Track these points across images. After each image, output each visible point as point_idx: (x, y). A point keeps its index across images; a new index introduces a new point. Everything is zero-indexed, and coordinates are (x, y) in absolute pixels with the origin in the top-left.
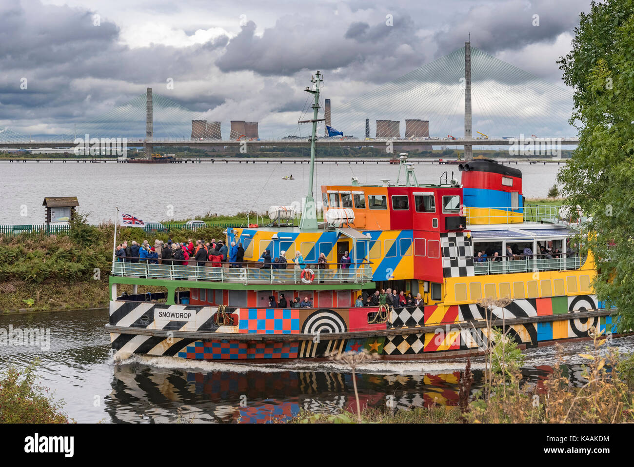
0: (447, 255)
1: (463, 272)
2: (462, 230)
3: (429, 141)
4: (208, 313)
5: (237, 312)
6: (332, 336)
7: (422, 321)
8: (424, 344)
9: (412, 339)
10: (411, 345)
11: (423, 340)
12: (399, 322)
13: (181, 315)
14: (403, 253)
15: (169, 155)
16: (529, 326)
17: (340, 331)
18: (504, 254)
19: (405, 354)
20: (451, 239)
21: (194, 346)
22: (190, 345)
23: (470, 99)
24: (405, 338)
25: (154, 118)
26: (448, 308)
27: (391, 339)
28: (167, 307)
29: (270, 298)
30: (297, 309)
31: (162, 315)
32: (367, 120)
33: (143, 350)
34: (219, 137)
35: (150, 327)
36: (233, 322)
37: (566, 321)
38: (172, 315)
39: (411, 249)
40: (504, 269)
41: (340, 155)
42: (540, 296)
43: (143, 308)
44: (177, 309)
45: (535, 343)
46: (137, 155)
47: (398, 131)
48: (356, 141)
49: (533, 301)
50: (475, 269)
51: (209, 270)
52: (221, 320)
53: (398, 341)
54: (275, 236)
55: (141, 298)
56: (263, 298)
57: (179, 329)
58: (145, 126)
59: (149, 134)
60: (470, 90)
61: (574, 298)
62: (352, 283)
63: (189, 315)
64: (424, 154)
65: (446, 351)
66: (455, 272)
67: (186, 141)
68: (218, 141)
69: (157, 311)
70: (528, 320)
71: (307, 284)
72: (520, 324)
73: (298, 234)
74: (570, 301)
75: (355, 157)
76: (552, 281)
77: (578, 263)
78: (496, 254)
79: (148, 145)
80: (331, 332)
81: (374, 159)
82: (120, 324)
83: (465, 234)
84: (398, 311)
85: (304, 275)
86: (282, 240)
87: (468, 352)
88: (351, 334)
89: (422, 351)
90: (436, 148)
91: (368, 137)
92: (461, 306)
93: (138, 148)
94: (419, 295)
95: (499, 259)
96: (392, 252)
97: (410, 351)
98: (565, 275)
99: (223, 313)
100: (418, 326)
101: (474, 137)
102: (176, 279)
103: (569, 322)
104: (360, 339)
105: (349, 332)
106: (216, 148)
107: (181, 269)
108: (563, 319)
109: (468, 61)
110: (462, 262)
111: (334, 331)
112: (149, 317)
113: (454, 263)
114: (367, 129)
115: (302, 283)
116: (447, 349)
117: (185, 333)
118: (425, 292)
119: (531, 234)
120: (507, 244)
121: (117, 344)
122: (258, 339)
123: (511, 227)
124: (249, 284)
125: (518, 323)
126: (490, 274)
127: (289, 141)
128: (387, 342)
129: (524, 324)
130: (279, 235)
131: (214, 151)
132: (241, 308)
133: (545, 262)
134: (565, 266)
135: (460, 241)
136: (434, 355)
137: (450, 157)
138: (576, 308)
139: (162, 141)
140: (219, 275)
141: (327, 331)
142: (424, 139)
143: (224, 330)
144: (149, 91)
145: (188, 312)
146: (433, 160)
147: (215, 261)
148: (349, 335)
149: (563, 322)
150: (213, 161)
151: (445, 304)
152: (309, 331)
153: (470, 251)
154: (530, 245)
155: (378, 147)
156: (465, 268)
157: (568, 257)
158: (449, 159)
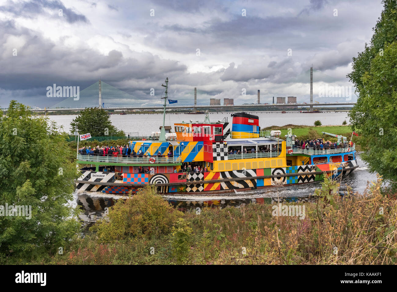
0: (215, 151)
1: (222, 158)
2: (222, 141)
3: (297, 104)
4: (111, 175)
5: (123, 175)
6: (162, 184)
7: (203, 179)
8: (203, 187)
9: (198, 186)
10: (198, 188)
11: (203, 186)
12: (192, 179)
13: (101, 176)
14: (199, 151)
15: (202, 111)
16: (253, 180)
17: (166, 182)
18: (242, 151)
19: (195, 192)
20: (217, 145)
21: (107, 188)
22: (105, 188)
23: (312, 89)
24: (195, 185)
25: (197, 98)
26: (215, 173)
27: (188, 186)
28: (96, 173)
29: (139, 169)
30: (148, 173)
31: (94, 176)
32: (273, 97)
33: (89, 189)
34: (220, 105)
35: (89, 180)
36: (121, 179)
37: (270, 179)
38: (98, 176)
39: (203, 149)
40: (242, 157)
41: (263, 110)
42: (258, 168)
43: (87, 173)
44: (99, 173)
45: (255, 187)
46: (191, 111)
47: (285, 101)
48: (269, 105)
49: (255, 170)
50: (228, 157)
51: (113, 158)
52: (116, 178)
53: (192, 186)
54: (142, 144)
55: (86, 169)
56: (135, 169)
57: (100, 181)
58: (194, 101)
59: (195, 104)
60: (312, 85)
61: (274, 169)
62: (172, 163)
63: (104, 176)
64: (295, 109)
65: (214, 191)
66: (219, 158)
67: (208, 106)
68: (220, 106)
69: (92, 174)
70: (252, 178)
71: (152, 164)
72: (249, 180)
73: (152, 143)
74: (272, 170)
75: (269, 111)
76: (264, 162)
77: (277, 155)
78: (239, 151)
79: (195, 108)
80: (162, 183)
81: (276, 112)
82: (79, 179)
83: (224, 143)
84: (192, 175)
85: (151, 160)
86: (145, 146)
87: (224, 191)
88: (170, 184)
89: (203, 191)
90: (299, 107)
91: (273, 103)
92: (221, 172)
93: (191, 109)
94: (206, 167)
95: (240, 153)
96: (194, 150)
97: (198, 191)
98: (270, 160)
99: (117, 175)
100: (201, 180)
101: (314, 103)
102: (100, 162)
103: (272, 179)
104: (174, 186)
105: (169, 183)
106: (219, 108)
107: (102, 158)
108: (270, 177)
109: (312, 75)
110: (222, 154)
111: (163, 182)
112: (89, 177)
113: (219, 155)
114: (273, 101)
115: (150, 163)
116: (214, 190)
117: (102, 183)
118: (208, 166)
119: (256, 143)
120: (244, 147)
121: (78, 187)
122: (130, 186)
123: (249, 140)
124: (128, 164)
125: (247, 179)
126: (235, 159)
127: (245, 105)
128: (187, 187)
129: (250, 180)
130: (144, 143)
131: (218, 109)
132: (124, 173)
133: (261, 154)
134: (271, 155)
135: (222, 146)
136: (209, 192)
137: (304, 110)
138: (276, 173)
139: (200, 106)
140: (116, 160)
141: (160, 183)
142: (294, 104)
143: (117, 182)
144: (195, 89)
145: (103, 174)
146: (298, 111)
147: (115, 154)
148: (169, 184)
149: (269, 179)
150: (218, 113)
151: (214, 171)
152: (152, 183)
153: (226, 150)
154: (254, 147)
155: (278, 107)
156: (223, 157)
157: (272, 152)
158: (304, 111)
